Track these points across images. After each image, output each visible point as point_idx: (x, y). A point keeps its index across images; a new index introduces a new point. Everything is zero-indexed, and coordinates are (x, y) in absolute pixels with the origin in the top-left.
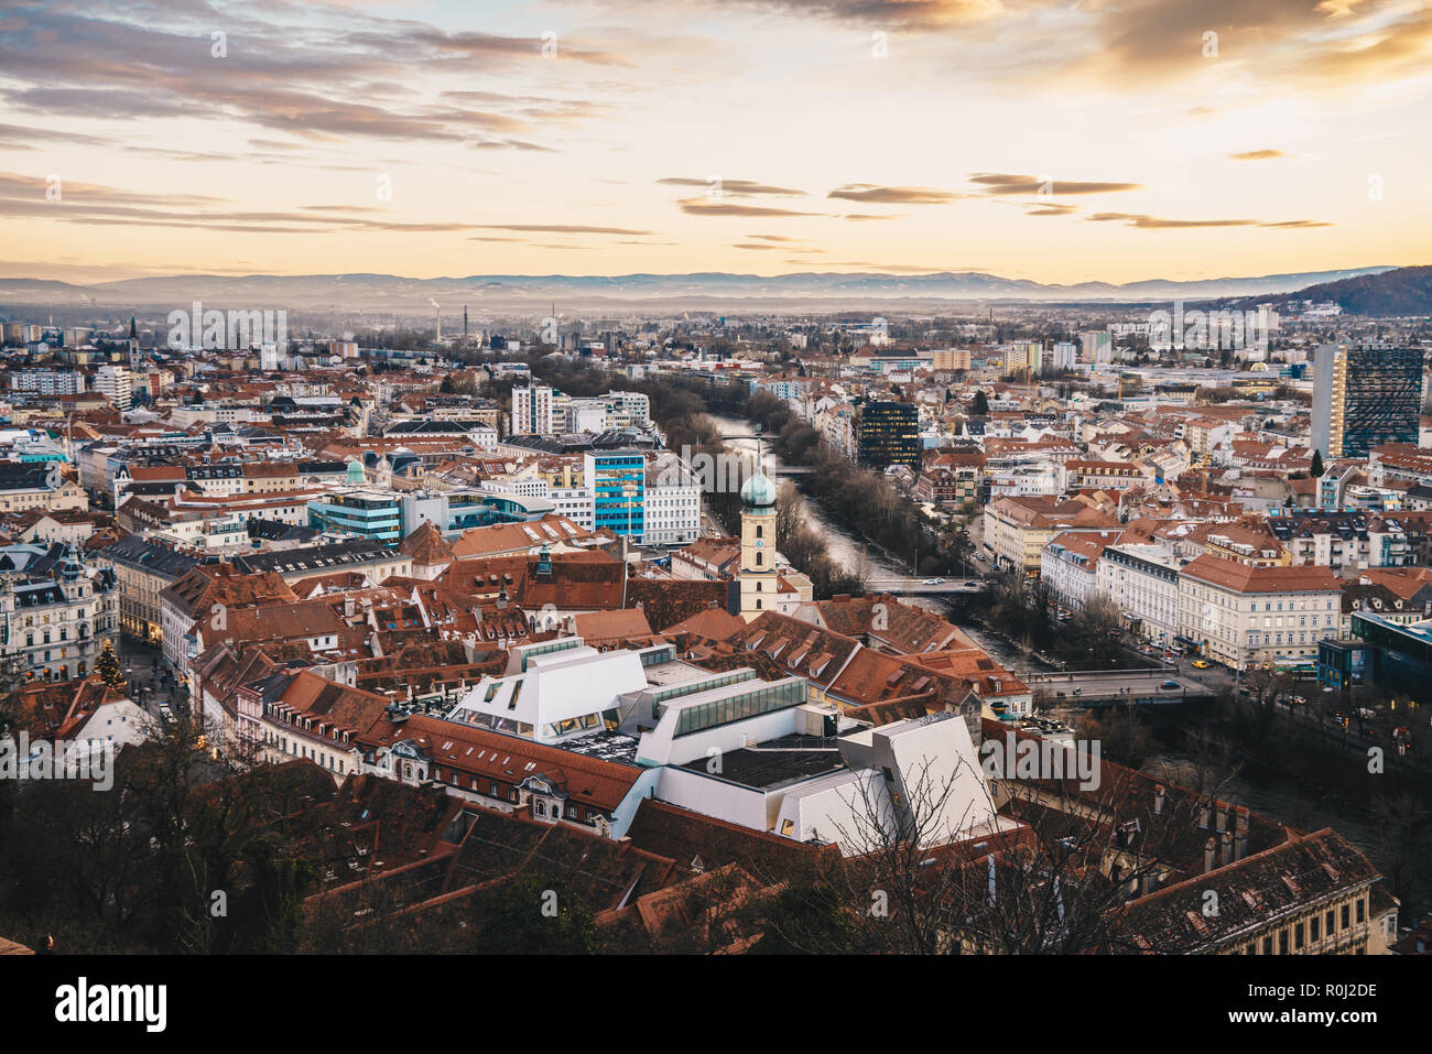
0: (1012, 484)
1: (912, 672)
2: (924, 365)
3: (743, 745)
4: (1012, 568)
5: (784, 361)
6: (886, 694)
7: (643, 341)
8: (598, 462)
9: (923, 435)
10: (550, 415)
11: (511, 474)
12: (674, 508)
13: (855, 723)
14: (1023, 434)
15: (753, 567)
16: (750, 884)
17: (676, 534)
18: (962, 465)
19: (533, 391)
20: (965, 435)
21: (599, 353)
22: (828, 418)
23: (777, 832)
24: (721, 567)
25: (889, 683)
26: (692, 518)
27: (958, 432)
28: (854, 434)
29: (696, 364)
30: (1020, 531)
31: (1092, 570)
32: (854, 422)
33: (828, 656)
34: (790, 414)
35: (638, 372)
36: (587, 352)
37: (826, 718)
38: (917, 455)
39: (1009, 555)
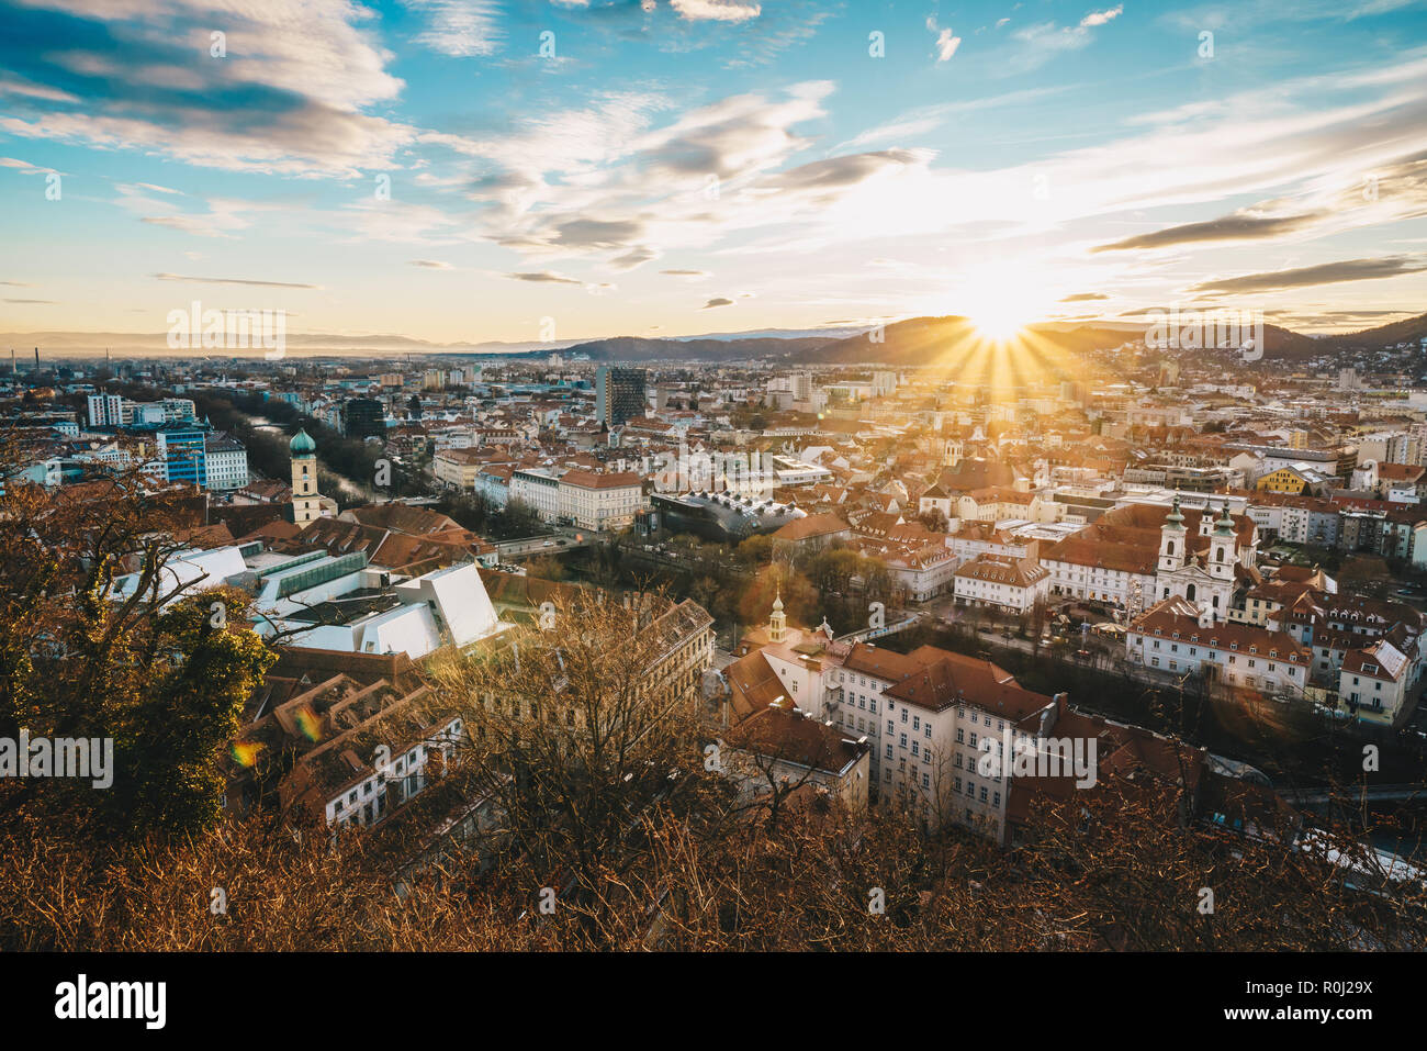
0: (447, 443)
1: (427, 545)
2: (375, 383)
3: (326, 599)
4: (456, 489)
5: (284, 383)
6: (410, 560)
7: (180, 372)
8: (168, 438)
9: (386, 419)
10: (120, 413)
11: (96, 450)
12: (228, 466)
13: (399, 577)
14: (445, 418)
15: (302, 493)
16: (354, 686)
17: (230, 483)
18: (415, 434)
19: (105, 397)
20: (410, 418)
21: (148, 379)
22: (322, 412)
23: (363, 650)
24: (272, 498)
25: (412, 553)
26: (242, 472)
27: (406, 417)
28: (342, 420)
29: (222, 384)
30: (460, 467)
31: (507, 484)
32: (342, 413)
33: (368, 541)
34: (295, 411)
35: (180, 389)
36: (140, 378)
37: (382, 576)
38: (382, 431)
39: (454, 481)
